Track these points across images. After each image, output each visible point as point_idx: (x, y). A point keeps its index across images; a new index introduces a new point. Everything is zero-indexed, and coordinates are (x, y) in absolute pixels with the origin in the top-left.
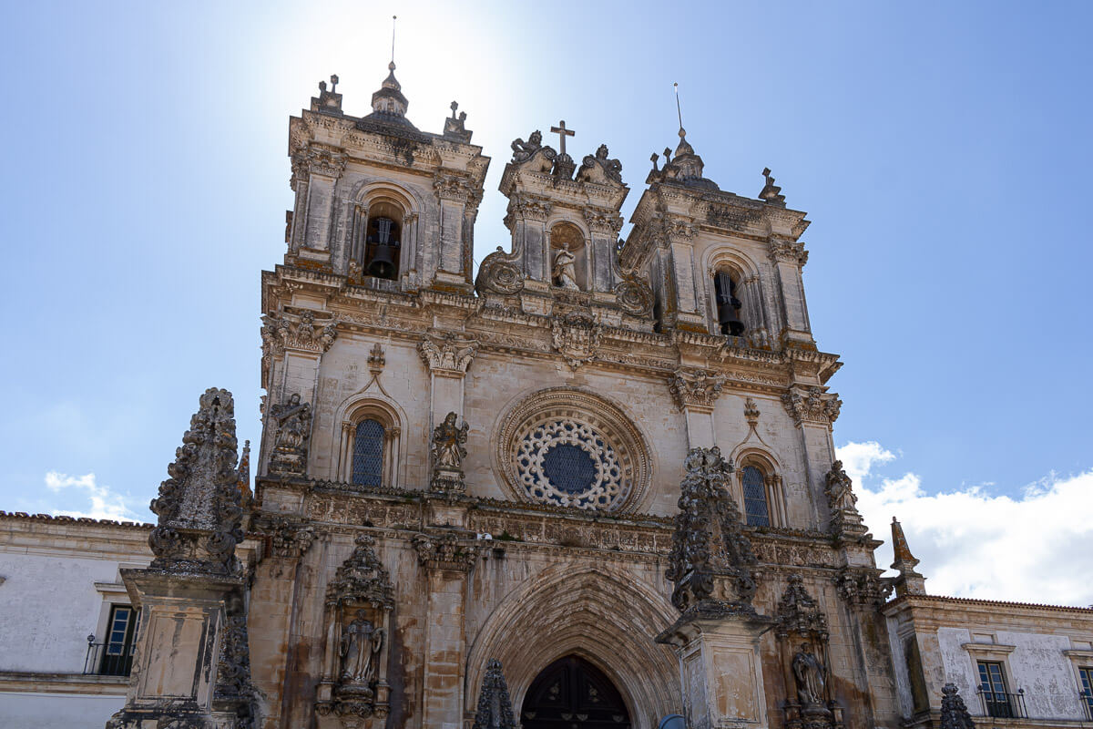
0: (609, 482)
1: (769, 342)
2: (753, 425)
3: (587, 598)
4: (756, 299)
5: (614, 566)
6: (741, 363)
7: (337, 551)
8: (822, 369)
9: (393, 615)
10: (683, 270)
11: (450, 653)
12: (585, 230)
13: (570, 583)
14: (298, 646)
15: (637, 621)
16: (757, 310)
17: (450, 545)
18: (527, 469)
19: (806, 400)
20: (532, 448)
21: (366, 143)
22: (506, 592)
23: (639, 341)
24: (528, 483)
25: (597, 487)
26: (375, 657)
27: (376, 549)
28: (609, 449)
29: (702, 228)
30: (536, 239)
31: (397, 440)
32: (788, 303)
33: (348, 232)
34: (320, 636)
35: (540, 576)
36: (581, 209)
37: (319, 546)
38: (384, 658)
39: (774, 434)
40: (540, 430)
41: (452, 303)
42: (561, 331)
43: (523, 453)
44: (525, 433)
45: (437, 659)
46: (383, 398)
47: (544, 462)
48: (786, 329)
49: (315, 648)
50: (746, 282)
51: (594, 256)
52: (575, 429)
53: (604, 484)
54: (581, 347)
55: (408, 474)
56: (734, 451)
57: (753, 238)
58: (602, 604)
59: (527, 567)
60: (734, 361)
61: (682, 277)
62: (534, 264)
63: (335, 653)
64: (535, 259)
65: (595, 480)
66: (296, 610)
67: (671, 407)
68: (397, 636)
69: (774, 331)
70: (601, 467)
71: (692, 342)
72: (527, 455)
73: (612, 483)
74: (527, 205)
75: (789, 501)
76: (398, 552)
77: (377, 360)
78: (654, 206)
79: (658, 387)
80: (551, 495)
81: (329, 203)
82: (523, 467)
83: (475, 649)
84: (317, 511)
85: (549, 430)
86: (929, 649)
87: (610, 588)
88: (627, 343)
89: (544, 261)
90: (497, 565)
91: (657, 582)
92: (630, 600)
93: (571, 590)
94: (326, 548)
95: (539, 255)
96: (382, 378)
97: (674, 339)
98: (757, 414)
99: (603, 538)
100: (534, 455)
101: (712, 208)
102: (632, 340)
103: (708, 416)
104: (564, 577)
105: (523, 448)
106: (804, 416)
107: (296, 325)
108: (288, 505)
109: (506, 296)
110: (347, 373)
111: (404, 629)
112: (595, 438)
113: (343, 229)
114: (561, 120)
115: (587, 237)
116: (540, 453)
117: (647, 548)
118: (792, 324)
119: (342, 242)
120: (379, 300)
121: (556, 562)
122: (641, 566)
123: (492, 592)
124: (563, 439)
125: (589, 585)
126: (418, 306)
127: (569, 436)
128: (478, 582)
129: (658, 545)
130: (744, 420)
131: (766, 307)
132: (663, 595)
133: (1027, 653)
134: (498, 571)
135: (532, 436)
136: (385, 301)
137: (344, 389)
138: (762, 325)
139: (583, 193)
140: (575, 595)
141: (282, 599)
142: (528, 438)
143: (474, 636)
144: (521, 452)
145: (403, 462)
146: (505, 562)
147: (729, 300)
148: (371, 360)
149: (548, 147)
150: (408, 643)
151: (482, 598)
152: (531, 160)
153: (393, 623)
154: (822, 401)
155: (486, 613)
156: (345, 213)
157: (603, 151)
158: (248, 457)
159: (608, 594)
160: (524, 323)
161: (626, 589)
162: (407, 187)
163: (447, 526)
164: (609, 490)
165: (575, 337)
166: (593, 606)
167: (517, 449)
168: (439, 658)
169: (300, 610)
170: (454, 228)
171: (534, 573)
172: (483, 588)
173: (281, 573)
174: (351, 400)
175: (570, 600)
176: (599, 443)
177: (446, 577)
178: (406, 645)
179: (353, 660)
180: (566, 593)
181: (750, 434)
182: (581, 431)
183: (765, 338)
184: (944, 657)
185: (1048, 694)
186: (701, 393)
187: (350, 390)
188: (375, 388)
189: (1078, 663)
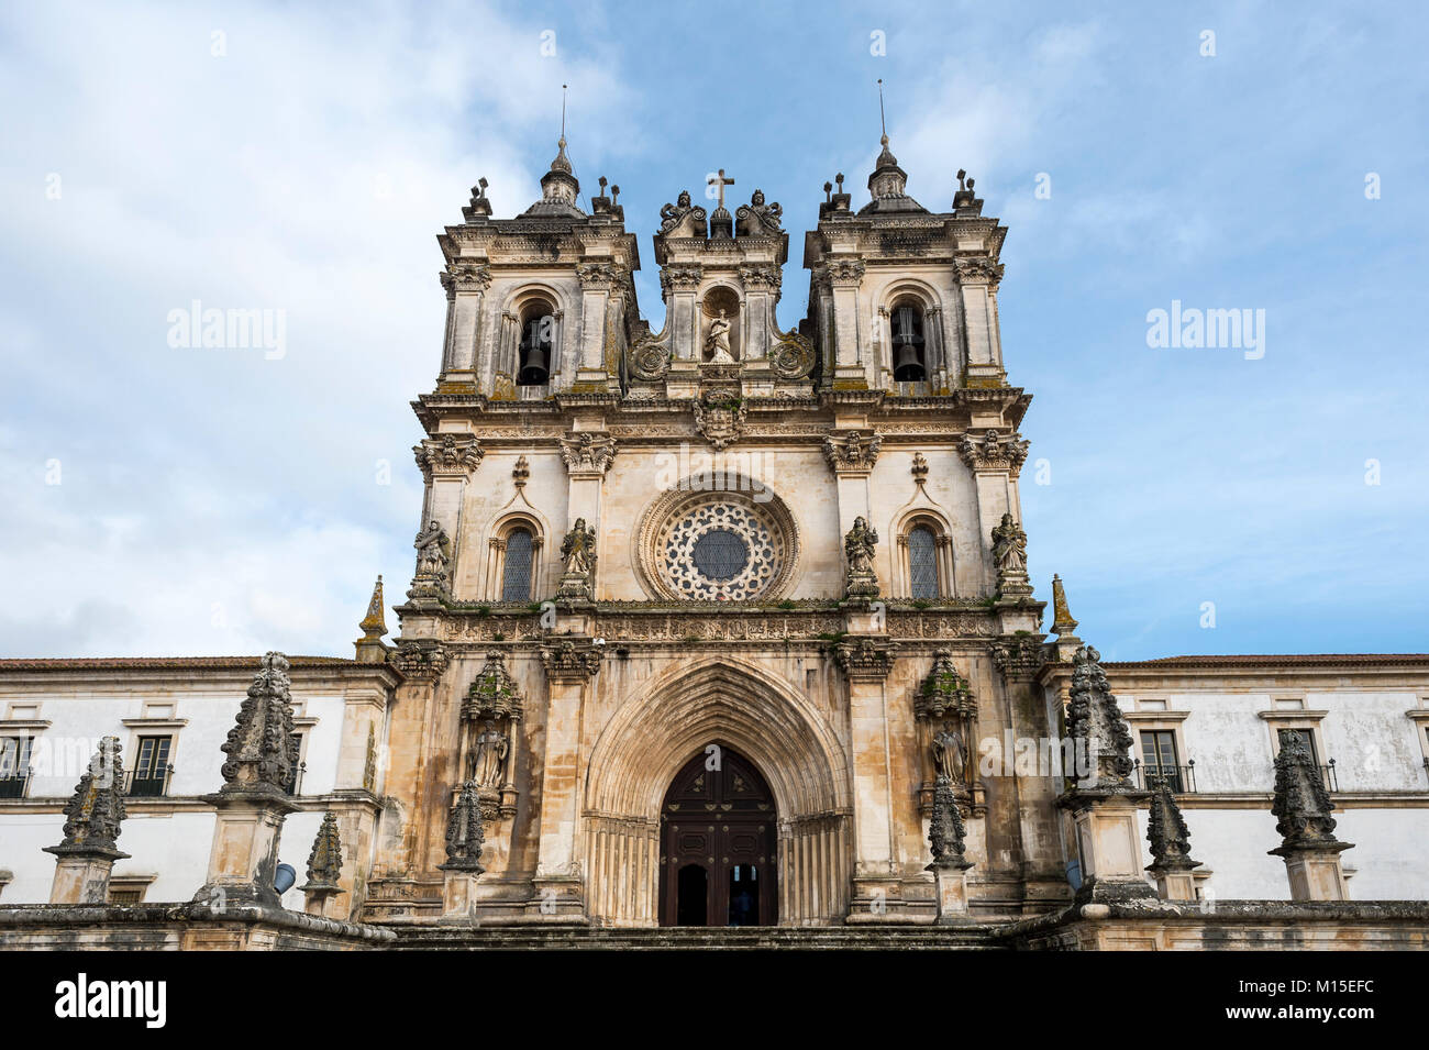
0: (761, 564)
1: (947, 382)
2: (920, 482)
3: (718, 691)
4: (938, 332)
5: (740, 657)
6: (909, 414)
7: (471, 668)
8: (1006, 406)
9: (520, 723)
10: (846, 318)
11: (569, 756)
12: (739, 292)
13: (696, 678)
14: (437, 758)
16: (938, 347)
17: (569, 653)
18: (675, 561)
19: (981, 446)
20: (681, 539)
21: (511, 246)
22: (629, 693)
23: (789, 408)
24: (675, 576)
25: (748, 571)
26: (503, 765)
27: (506, 663)
28: (763, 529)
29: (872, 262)
30: (685, 313)
31: (540, 550)
32: (970, 333)
33: (494, 345)
34: (456, 747)
35: (663, 674)
36: (734, 268)
37: (455, 664)
38: (512, 763)
39: (945, 489)
40: (689, 518)
41: (587, 403)
42: (701, 414)
43: (672, 544)
44: (673, 525)
45: (556, 763)
46: (527, 509)
47: (694, 552)
48: (966, 366)
49: (452, 759)
50: (928, 315)
51: (748, 320)
52: (727, 512)
53: (755, 569)
54: (723, 427)
55: (550, 583)
56: (896, 515)
57: (934, 261)
58: (734, 696)
59: (651, 665)
60: (900, 413)
61: (844, 326)
62: (682, 342)
63: (467, 761)
64: (683, 336)
65: (746, 564)
66: (435, 726)
67: (826, 477)
68: (525, 743)
69: (954, 369)
70: (753, 548)
71: (845, 401)
72: (675, 547)
73: (765, 566)
74: (676, 277)
75: (958, 563)
76: (527, 662)
77: (520, 475)
79: (812, 456)
80: (699, 585)
81: (473, 319)
82: (671, 560)
83: (598, 749)
84: (454, 631)
85: (698, 517)
87: (737, 680)
88: (777, 412)
89: (693, 336)
90: (622, 666)
91: (786, 669)
92: (760, 690)
93: (699, 685)
94: (462, 664)
95: (688, 331)
96: (525, 490)
97: (825, 401)
98: (925, 470)
99: (729, 629)
100: (682, 546)
101: (884, 236)
102: (781, 409)
103: (864, 480)
104: (688, 672)
105: (672, 540)
106: (978, 464)
107: (441, 450)
108: (425, 630)
109: (652, 383)
110: (494, 489)
111: (531, 735)
112: (747, 519)
113: (489, 342)
114: (721, 167)
115: (741, 299)
116: (690, 542)
117: (777, 634)
118: (974, 358)
119: (490, 356)
120: (521, 411)
121: (680, 658)
122: (769, 654)
123: (616, 693)
124: (714, 524)
125: (717, 679)
126: (558, 410)
127: (720, 520)
128: (602, 685)
129: (789, 630)
130: (911, 478)
131: (947, 342)
132: (791, 682)
133: (1209, 717)
134: (622, 671)
135: (681, 526)
137: (491, 506)
138: (942, 364)
139: (738, 250)
140: (704, 689)
141: (418, 717)
142: (677, 529)
143: (597, 737)
144: (670, 544)
145: (546, 571)
146: (629, 662)
147: (910, 339)
148: (516, 474)
149: (696, 208)
150: (535, 748)
151: (605, 701)
152: (678, 226)
153: (521, 732)
154: (1001, 445)
155: (609, 714)
156: (492, 326)
157: (757, 198)
158: (379, 591)
159: (737, 686)
160: (665, 409)
161: (752, 679)
162: (552, 285)
163: (569, 633)
164: (761, 573)
165: (716, 419)
166: (725, 699)
167: (665, 541)
168: (558, 761)
169: (438, 725)
170: (596, 320)
171: (657, 670)
172: (607, 689)
173: (418, 693)
174: (497, 516)
175: (699, 694)
176: (752, 523)
177: (566, 684)
178: (532, 750)
179: (481, 767)
180: (695, 687)
181: (917, 493)
182: (733, 514)
183: (943, 378)
185: (1231, 763)
186: (855, 457)
187: (497, 505)
188: (519, 500)
189: (1277, 725)
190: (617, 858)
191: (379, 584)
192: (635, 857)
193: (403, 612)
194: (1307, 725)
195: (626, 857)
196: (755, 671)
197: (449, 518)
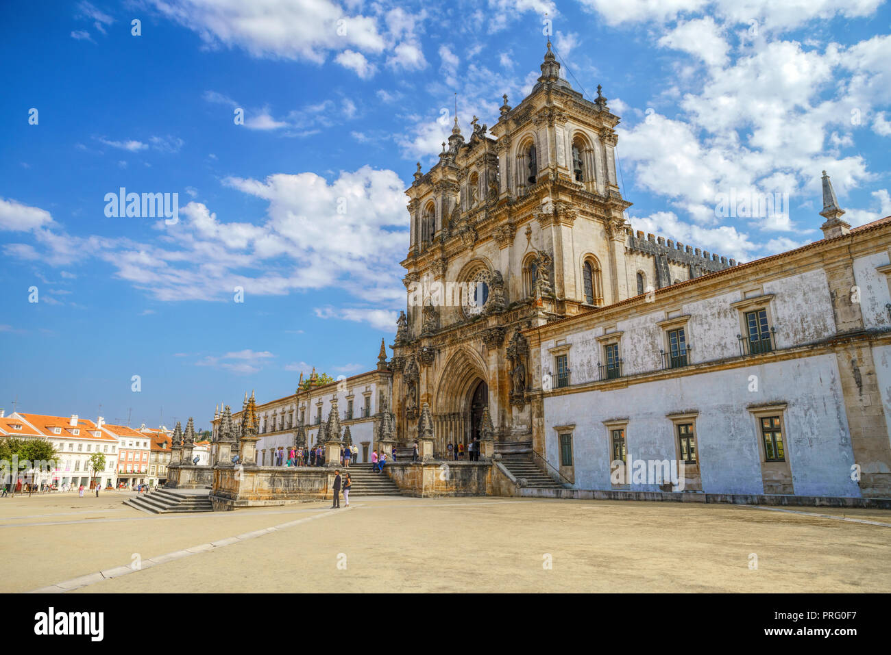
2: (529, 239)
3: (467, 359)
6: (523, 206)
10: (503, 169)
11: (426, 393)
12: (477, 172)
13: (457, 356)
22: (441, 366)
23: (486, 223)
24: (470, 308)
29: (514, 134)
30: (464, 191)
35: (448, 357)
36: (476, 163)
38: (417, 398)
39: (536, 240)
40: (472, 282)
51: (480, 184)
52: (482, 275)
54: (469, 240)
56: (521, 259)
57: (531, 121)
60: (520, 208)
61: (502, 173)
62: (463, 204)
64: (464, 201)
65: (488, 296)
70: (489, 288)
85: (475, 279)
86: (535, 357)
88: (484, 226)
89: (467, 200)
91: (477, 347)
93: (460, 358)
95: (464, 198)
98: (531, 232)
99: (463, 333)
103: (507, 248)
104: (454, 354)
108: (399, 353)
109: (457, 227)
113: (420, 230)
115: (479, 175)
117: (474, 332)
120: (424, 257)
121: (451, 349)
122: (472, 342)
123: (438, 367)
126: (431, 253)
127: (480, 279)
128: (435, 364)
129: (477, 330)
130: (525, 236)
133: (579, 344)
134: (439, 358)
139: (476, 153)
140: (463, 359)
146: (440, 354)
151: (436, 370)
156: (421, 223)
160: (455, 239)
162: (432, 198)
165: (466, 237)
166: (470, 362)
168: (423, 397)
170: (440, 209)
171: (447, 355)
172: (436, 366)
173: (398, 377)
175: (462, 361)
177: (424, 367)
181: (528, 245)
184: (542, 360)
185: (585, 368)
186: (507, 238)
189: (603, 343)
190: (447, 430)
191: (383, 342)
192: (456, 429)
193: (393, 348)
194: (615, 340)
195: (451, 429)
196: (469, 350)
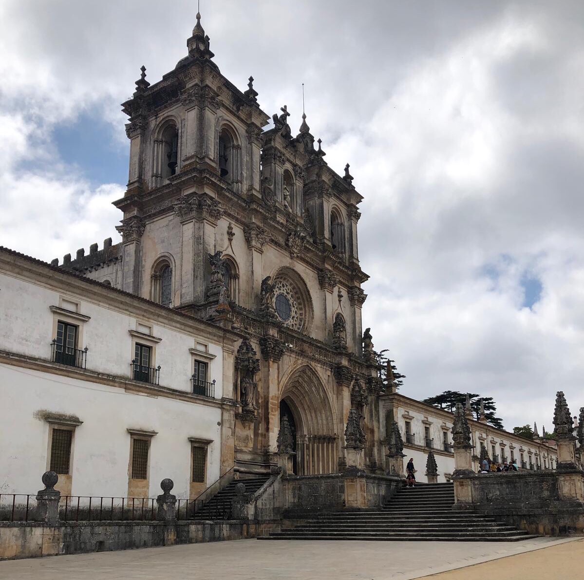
1: (346, 260)
2: (340, 301)
4: (342, 235)
5: (313, 364)
6: (339, 270)
10: (326, 214)
11: (275, 396)
12: (294, 178)
15: (314, 389)
16: (342, 242)
17: (279, 347)
19: (358, 294)
21: (224, 93)
22: (285, 370)
23: (314, 250)
25: (291, 319)
30: (279, 177)
31: (237, 280)
32: (354, 243)
36: (293, 165)
39: (345, 308)
42: (293, 238)
45: (272, 399)
46: (233, 255)
48: (352, 256)
50: (338, 224)
51: (297, 194)
52: (285, 287)
53: (293, 318)
55: (242, 300)
56: (334, 313)
58: (304, 379)
59: (290, 359)
62: (278, 192)
64: (278, 189)
65: (291, 315)
67: (318, 286)
69: (348, 255)
70: (292, 309)
73: (296, 318)
74: (278, 156)
77: (230, 234)
78: (316, 173)
79: (315, 274)
87: (310, 373)
88: (310, 249)
91: (323, 373)
92: (314, 379)
95: (280, 187)
96: (232, 244)
98: (341, 296)
99: (310, 350)
101: (335, 182)
103: (331, 295)
106: (356, 302)
109: (269, 207)
110: (220, 237)
111: (258, 382)
112: (291, 293)
114: (285, 105)
115: (295, 182)
118: (354, 255)
121: (298, 359)
125: (304, 371)
126: (247, 206)
127: (283, 290)
130: (338, 298)
131: (345, 241)
132: (325, 379)
136: (236, 200)
138: (343, 250)
139: (295, 156)
145: (241, 294)
148: (228, 232)
155: (280, 378)
159: (308, 376)
160: (281, 228)
162: (236, 128)
163: (273, 336)
164: (295, 321)
165: (297, 243)
166: (301, 380)
170: (256, 162)
171: (292, 362)
174: (223, 254)
175: (297, 376)
176: (292, 296)
177: (274, 361)
178: (259, 390)
180: (297, 373)
181: (339, 306)
182: (287, 289)
183: (344, 257)
187: (222, 247)
188: (230, 249)
196: (316, 371)
197: (211, 247)
